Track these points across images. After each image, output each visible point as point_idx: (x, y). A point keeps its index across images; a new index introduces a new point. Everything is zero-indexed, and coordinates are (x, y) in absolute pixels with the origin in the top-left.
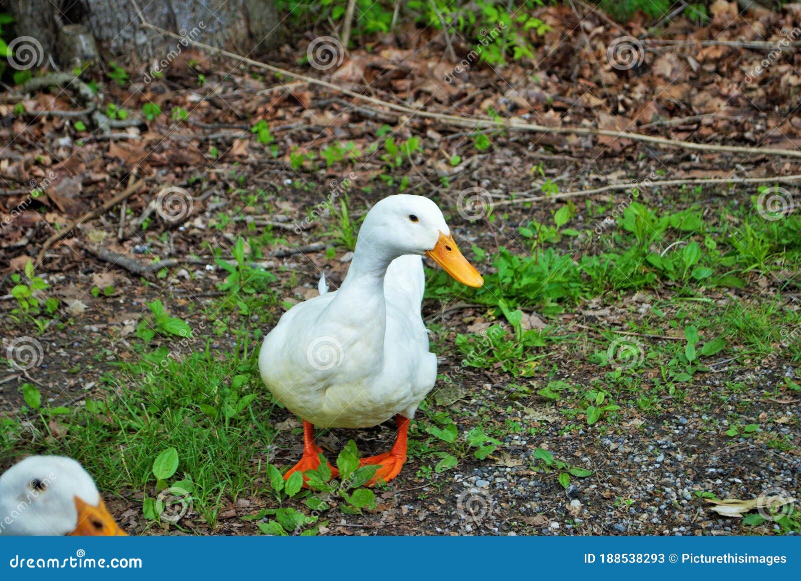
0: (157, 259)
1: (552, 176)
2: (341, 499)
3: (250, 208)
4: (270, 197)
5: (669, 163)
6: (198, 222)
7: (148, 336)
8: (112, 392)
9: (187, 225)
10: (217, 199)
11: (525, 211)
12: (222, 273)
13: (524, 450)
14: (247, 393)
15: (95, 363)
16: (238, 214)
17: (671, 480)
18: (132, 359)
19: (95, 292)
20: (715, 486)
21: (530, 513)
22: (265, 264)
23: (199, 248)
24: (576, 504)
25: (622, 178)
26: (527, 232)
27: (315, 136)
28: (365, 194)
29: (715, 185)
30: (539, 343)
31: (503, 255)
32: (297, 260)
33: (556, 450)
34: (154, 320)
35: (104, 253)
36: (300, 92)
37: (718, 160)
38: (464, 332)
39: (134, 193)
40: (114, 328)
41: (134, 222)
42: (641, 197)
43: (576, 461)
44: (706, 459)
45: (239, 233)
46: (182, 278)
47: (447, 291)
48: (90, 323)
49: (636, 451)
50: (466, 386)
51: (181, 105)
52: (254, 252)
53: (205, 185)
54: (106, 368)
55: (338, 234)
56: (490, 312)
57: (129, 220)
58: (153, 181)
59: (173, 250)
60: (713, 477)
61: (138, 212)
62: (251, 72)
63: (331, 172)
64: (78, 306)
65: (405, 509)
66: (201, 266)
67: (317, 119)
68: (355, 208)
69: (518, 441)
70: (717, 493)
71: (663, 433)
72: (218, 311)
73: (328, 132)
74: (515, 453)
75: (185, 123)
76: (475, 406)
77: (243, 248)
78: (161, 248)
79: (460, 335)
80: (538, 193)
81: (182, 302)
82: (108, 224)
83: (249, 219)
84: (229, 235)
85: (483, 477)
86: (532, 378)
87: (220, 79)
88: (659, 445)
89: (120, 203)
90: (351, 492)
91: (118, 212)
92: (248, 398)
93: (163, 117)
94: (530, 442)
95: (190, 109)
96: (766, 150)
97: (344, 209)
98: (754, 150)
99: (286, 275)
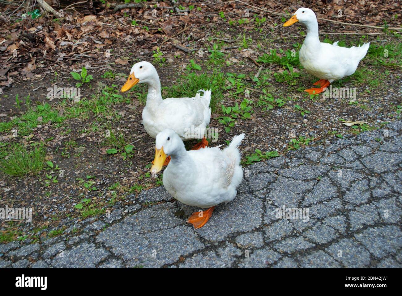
0: (192, 48)
1: (303, 30)
2: (241, 115)
3: (218, 36)
4: (223, 33)
5: (336, 28)
6: (203, 39)
7: (189, 69)
8: (180, 84)
9: (200, 39)
10: (209, 33)
11: (295, 40)
12: (210, 53)
13: (292, 105)
14: (216, 85)
15: (175, 76)
16: (214, 37)
17: (332, 115)
18: (185, 75)
19: (175, 57)
20: (345, 118)
21: (293, 122)
22: (222, 51)
23: (204, 46)
24: (306, 120)
25: (323, 32)
26: (295, 46)
27: (236, 16)
28: (250, 33)
29: (350, 35)
30: (298, 76)
31: (288, 51)
32: (230, 50)
33: (301, 106)
34: (191, 65)
35: (178, 46)
36: (232, 4)
37: (351, 28)
38: (276, 72)
39: (186, 30)
40: (180, 67)
41: (186, 38)
42: (328, 37)
43: (306, 109)
44: (342, 110)
45: (215, 42)
47: (272, 61)
48: (174, 65)
49: (323, 107)
50: (276, 87)
51: (199, 6)
52: (219, 48)
53: (205, 29)
54: (178, 77)
55: (242, 44)
56: (284, 67)
57: (185, 38)
58: (191, 27)
59: (196, 46)
60: (344, 115)
61: (187, 35)
63: (240, 27)
64: (171, 60)
65: (258, 119)
66: (204, 51)
67: (237, 12)
68: (247, 37)
69: (290, 103)
70: (345, 119)
71: (331, 103)
72: (208, 63)
73: (239, 15)
74: (289, 106)
75: (200, 11)
76: (279, 92)
77: (216, 46)
78: (193, 45)
79: (275, 73)
80: (298, 35)
81: (199, 60)
82: (179, 38)
83: (217, 39)
84: (212, 43)
85: (280, 112)
86: (295, 86)
88: (329, 106)
89: (182, 33)
90: (244, 113)
91: (182, 35)
92: (217, 87)
93: (194, 10)
94: (293, 103)
95: (202, 8)
96: (365, 26)
97: (244, 37)
98: (361, 25)
99: (227, 54)
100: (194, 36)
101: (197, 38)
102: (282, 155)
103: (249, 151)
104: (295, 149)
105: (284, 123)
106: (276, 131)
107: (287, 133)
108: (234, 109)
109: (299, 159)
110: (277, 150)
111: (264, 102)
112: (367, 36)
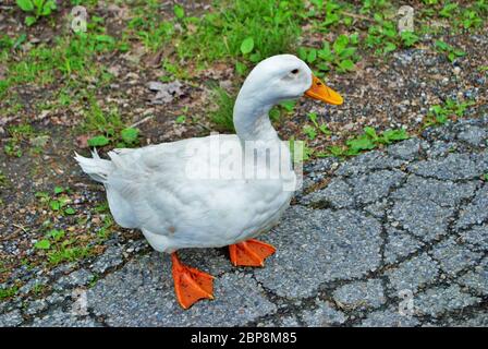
102: (415, 135)
103: (352, 132)
104: (439, 124)
105: (417, 76)
106: (402, 92)
107: (423, 95)
108: (322, 54)
109: (447, 141)
110: (405, 127)
111: (378, 39)
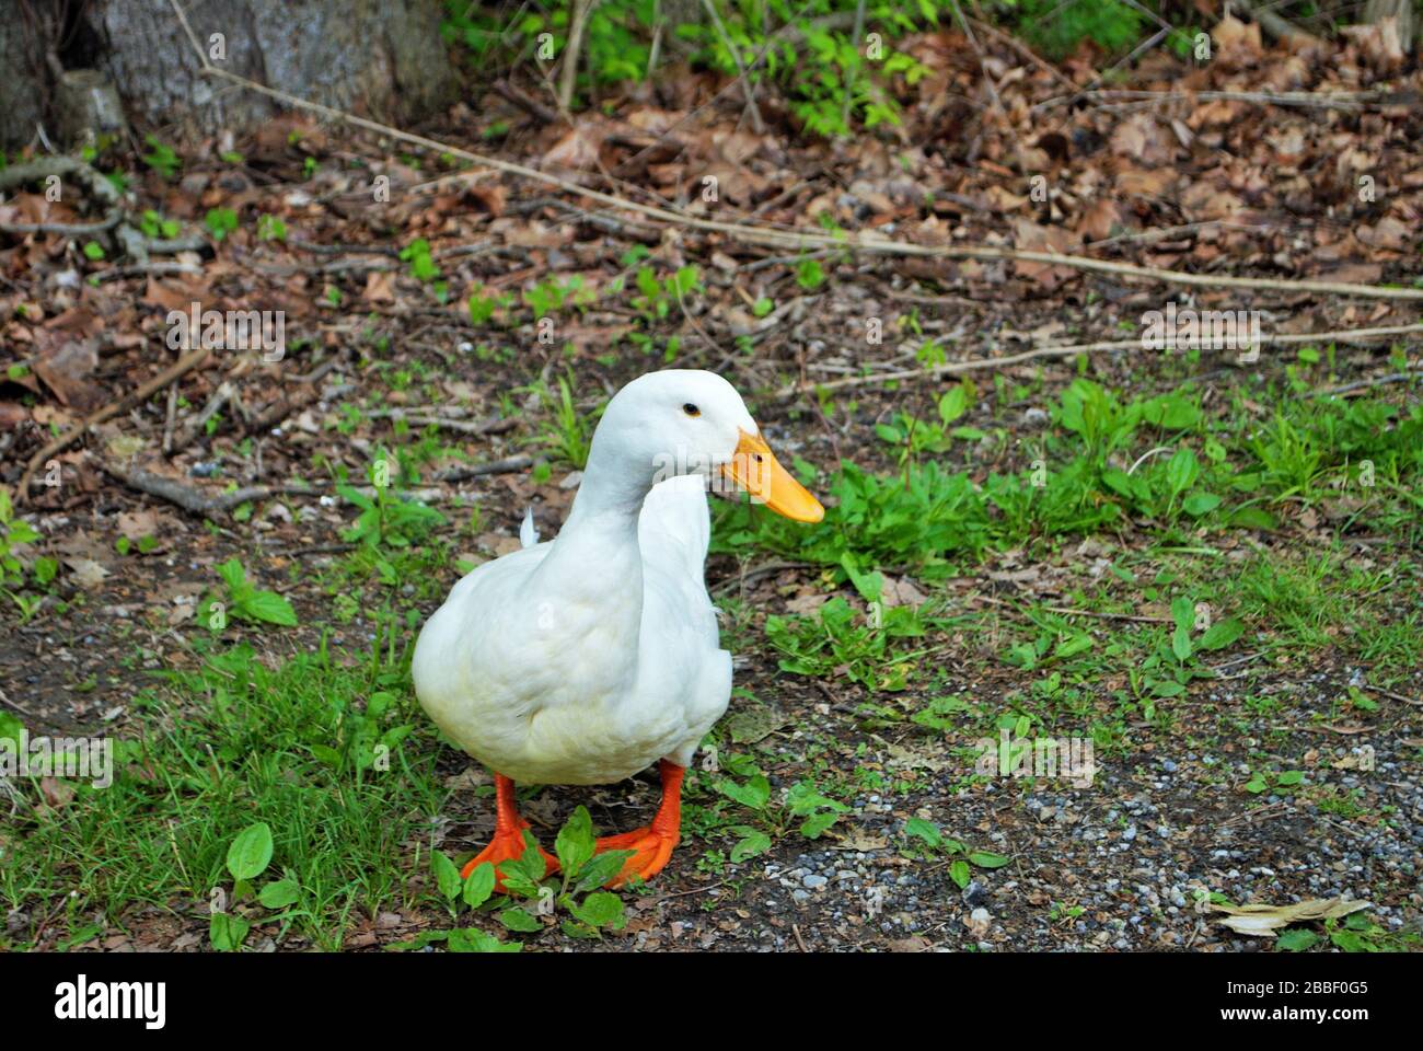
0: (233, 486)
1: (935, 333)
2: (563, 912)
3: (399, 395)
4: (435, 374)
5: (1140, 308)
6: (306, 420)
7: (218, 622)
8: (153, 725)
9: (286, 425)
10: (340, 378)
11: (887, 396)
12: (348, 510)
13: (889, 821)
14: (393, 724)
15: (123, 672)
16: (377, 406)
17: (1149, 872)
18: (189, 666)
19: (123, 546)
20: (1228, 882)
21: (900, 932)
22: (426, 494)
23: (308, 467)
24: (981, 916)
25: (1058, 336)
26: (892, 434)
27: (513, 266)
28: (603, 368)
30: (914, 631)
31: (847, 473)
32: (482, 487)
33: (946, 821)
34: (229, 595)
35: (139, 477)
36: (486, 187)
37: (1228, 304)
38: (780, 612)
39: (191, 370)
40: (158, 611)
41: (192, 421)
42: (1091, 370)
43: (981, 838)
44: (1210, 833)
45: (379, 439)
46: (278, 520)
47: (749, 539)
48: (115, 601)
49: (1086, 821)
50: (784, 708)
51: (275, 212)
52: (405, 473)
53: (318, 354)
54: (144, 682)
55: (555, 439)
56: (826, 576)
57: (183, 418)
59: (261, 471)
60: (1223, 866)
61: (198, 403)
62: (399, 153)
63: (542, 330)
64: (92, 572)
65: (678, 927)
66: (311, 498)
67: (518, 236)
68: (586, 393)
69: (878, 806)
70: (1230, 895)
71: (1135, 789)
72: (342, 579)
73: (533, 258)
74: (873, 826)
75: (281, 244)
76: (800, 743)
77: (384, 470)
78: (239, 467)
79: (773, 618)
80: (910, 364)
81: (278, 563)
82: (146, 425)
83: (397, 414)
84: (361, 443)
85: (815, 870)
86: (901, 693)
87: (344, 167)
88: (1127, 810)
89: (167, 387)
90: (580, 898)
91: (164, 402)
92: (396, 733)
93: (242, 234)
94: (899, 806)
95: (291, 220)
96: (1313, 285)
97: (566, 395)
98: (1291, 285)
99: (463, 512)
100: (246, 407)
101: (262, 418)
112: (1331, 351)
